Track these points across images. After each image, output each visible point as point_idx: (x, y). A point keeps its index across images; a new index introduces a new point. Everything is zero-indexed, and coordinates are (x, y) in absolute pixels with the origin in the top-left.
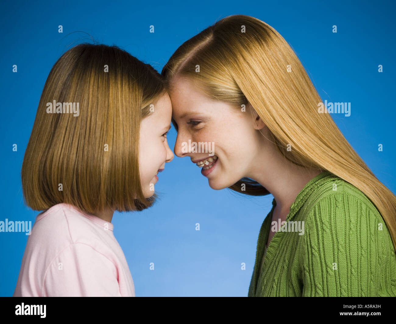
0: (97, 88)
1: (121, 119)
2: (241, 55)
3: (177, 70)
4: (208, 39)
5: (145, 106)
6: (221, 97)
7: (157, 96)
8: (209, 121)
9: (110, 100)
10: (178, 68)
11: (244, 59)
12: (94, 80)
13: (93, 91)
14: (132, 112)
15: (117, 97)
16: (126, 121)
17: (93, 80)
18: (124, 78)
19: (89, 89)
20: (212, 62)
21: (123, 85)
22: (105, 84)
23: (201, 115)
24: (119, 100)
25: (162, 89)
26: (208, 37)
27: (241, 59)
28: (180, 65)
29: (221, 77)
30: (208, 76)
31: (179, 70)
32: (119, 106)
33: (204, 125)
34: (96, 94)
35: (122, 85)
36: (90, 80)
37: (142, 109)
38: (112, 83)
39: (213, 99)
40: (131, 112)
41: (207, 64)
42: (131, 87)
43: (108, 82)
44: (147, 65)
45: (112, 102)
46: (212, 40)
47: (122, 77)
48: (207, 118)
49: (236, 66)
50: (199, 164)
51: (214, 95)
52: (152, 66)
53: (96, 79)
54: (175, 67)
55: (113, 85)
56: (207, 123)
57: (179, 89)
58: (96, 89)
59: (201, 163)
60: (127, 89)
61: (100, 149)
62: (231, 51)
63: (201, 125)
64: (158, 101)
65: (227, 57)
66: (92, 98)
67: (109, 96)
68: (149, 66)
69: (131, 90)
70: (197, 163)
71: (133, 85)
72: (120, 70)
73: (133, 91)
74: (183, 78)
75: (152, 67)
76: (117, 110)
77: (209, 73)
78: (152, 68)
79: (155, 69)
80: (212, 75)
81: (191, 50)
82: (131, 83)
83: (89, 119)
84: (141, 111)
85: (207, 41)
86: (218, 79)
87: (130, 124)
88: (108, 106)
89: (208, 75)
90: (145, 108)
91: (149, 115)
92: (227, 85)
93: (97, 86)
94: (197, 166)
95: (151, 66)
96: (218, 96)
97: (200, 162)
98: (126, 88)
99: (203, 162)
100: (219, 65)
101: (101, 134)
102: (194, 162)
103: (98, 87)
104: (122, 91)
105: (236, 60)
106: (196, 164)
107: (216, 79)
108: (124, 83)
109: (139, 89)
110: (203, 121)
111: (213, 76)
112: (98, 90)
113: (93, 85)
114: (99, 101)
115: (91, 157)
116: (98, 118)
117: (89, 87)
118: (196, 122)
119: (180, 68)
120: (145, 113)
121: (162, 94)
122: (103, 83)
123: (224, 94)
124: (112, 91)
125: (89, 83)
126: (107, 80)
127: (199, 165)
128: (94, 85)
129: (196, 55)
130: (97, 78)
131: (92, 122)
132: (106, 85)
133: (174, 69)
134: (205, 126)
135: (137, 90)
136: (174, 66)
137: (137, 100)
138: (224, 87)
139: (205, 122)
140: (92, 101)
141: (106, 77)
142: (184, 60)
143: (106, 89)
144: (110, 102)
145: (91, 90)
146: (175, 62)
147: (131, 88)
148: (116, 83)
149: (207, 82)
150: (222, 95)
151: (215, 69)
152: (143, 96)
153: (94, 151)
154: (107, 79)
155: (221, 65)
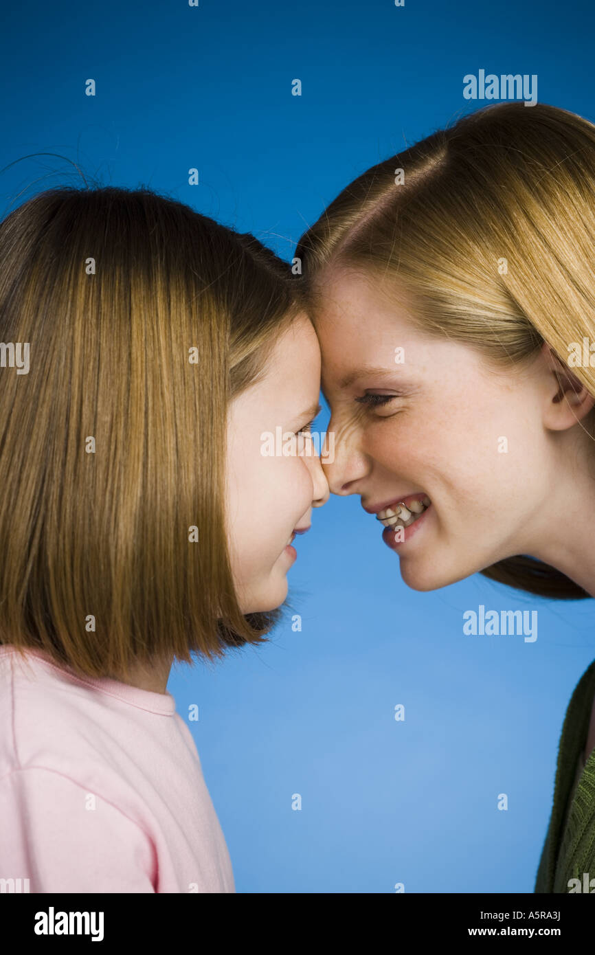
0: (94, 316)
1: (169, 405)
2: (525, 213)
3: (335, 248)
4: (432, 164)
5: (241, 359)
6: (456, 328)
7: (275, 325)
8: (417, 393)
9: (134, 350)
10: (339, 241)
11: (533, 225)
12: (86, 296)
13: (84, 326)
14: (201, 381)
15: (155, 339)
16: (183, 408)
17: (83, 296)
18: (172, 282)
19: (72, 323)
20: (437, 228)
21: (172, 303)
22: (120, 305)
23: (396, 377)
24: (159, 349)
25: (287, 305)
26: (433, 157)
27: (523, 224)
28: (344, 234)
29: (458, 272)
30: (421, 267)
31: (341, 246)
32: (160, 366)
33: (401, 405)
34: (93, 335)
35: (169, 304)
36: (74, 295)
37: (231, 370)
38: (137, 301)
39: (432, 332)
40: (196, 380)
41: (423, 232)
42: (194, 307)
43: (128, 296)
44: (242, 236)
45: (139, 354)
46: (442, 167)
47: (169, 280)
48: (411, 385)
49: (508, 241)
50: (383, 516)
51: (437, 322)
52: (259, 238)
53: (93, 292)
54: (332, 240)
55: (142, 306)
56: (410, 400)
57: (336, 302)
58: (94, 321)
59: (390, 513)
60: (183, 314)
61: (108, 494)
62: (494, 199)
63: (396, 404)
64: (279, 340)
65: (483, 217)
66: (83, 348)
67: (130, 336)
68: (249, 238)
69: (195, 317)
70: (377, 514)
71: (201, 298)
72: (161, 259)
73: (201, 318)
74: (352, 270)
75: (257, 242)
76: (157, 379)
77: (424, 258)
78: (258, 246)
79: (265, 246)
80: (433, 266)
81: (379, 191)
82: (194, 295)
83: (75, 408)
84: (228, 375)
85: (430, 167)
86: (449, 277)
87: (196, 416)
88: (130, 368)
89: (422, 265)
90: (241, 363)
91: (255, 382)
92: (474, 295)
93: (95, 311)
94: (378, 521)
95: (255, 238)
96: (446, 323)
97: (385, 512)
98: (180, 312)
99: (395, 511)
100: (455, 235)
101: (109, 449)
102: (369, 511)
103: (99, 313)
104: (168, 320)
105: (509, 226)
106: (375, 515)
107: (445, 275)
108: (173, 298)
109: (219, 311)
110: (399, 394)
111: (438, 268)
112: (98, 325)
113: (85, 308)
114: (104, 354)
115: (84, 519)
116: (99, 404)
117: (73, 317)
118: (381, 396)
119: (345, 243)
120: (240, 379)
121: (287, 317)
122: (112, 299)
123: (463, 319)
124: (139, 322)
125: (73, 302)
126: (123, 294)
127: (384, 518)
128: (85, 311)
129: (392, 207)
130: (95, 288)
131: (84, 416)
132: (122, 306)
133: (328, 245)
134: (404, 407)
135: (214, 313)
136: (327, 234)
137: (216, 343)
138: (465, 300)
139: (405, 397)
140: (83, 356)
141: (122, 284)
142: (359, 220)
143: (123, 321)
144: (134, 356)
145: (78, 325)
146: (332, 224)
147: (194, 310)
148: (150, 297)
149: (417, 282)
150: (459, 322)
151: (444, 247)
152: (233, 331)
153: (92, 502)
154: (122, 289)
155: (462, 237)
